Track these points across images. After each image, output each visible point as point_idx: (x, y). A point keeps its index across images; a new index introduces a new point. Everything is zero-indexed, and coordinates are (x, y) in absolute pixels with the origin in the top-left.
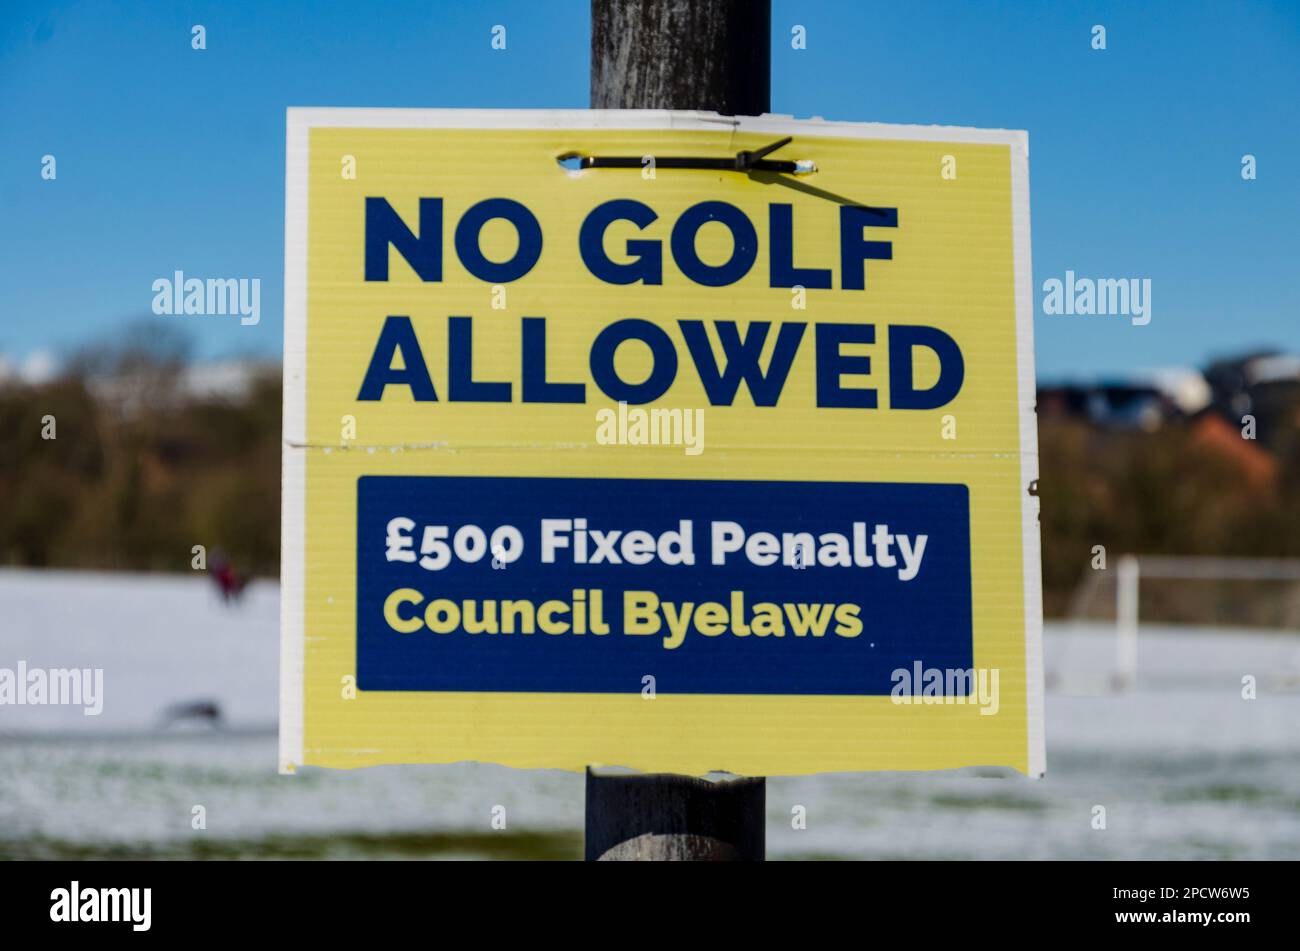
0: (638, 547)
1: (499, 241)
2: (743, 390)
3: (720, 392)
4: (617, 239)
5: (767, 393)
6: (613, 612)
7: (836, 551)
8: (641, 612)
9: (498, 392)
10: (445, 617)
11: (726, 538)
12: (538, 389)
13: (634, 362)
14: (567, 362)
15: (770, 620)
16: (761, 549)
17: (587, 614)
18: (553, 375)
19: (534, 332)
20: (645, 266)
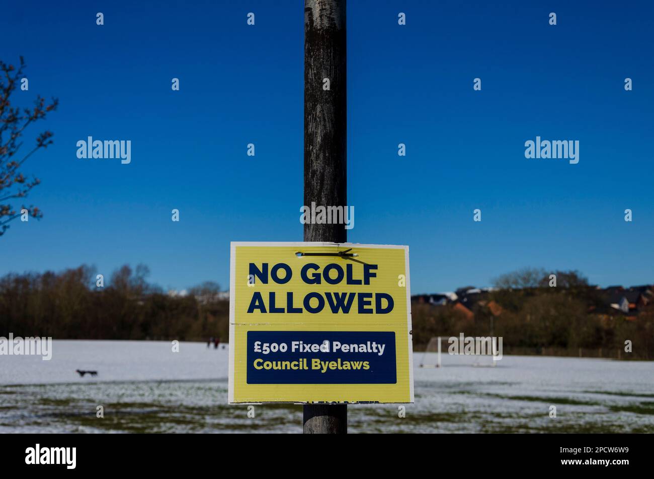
0: (315, 348)
1: (282, 274)
2: (340, 310)
3: (335, 310)
4: (310, 273)
5: (346, 310)
6: (309, 364)
7: (363, 348)
8: (316, 364)
9: (281, 311)
10: (268, 365)
11: (337, 345)
12: (291, 310)
13: (314, 303)
14: (298, 303)
15: (347, 366)
16: (345, 348)
17: (303, 364)
18: (295, 306)
19: (290, 296)
20: (317, 279)
